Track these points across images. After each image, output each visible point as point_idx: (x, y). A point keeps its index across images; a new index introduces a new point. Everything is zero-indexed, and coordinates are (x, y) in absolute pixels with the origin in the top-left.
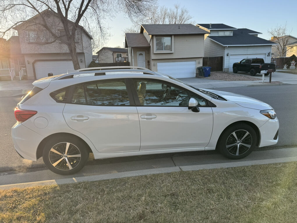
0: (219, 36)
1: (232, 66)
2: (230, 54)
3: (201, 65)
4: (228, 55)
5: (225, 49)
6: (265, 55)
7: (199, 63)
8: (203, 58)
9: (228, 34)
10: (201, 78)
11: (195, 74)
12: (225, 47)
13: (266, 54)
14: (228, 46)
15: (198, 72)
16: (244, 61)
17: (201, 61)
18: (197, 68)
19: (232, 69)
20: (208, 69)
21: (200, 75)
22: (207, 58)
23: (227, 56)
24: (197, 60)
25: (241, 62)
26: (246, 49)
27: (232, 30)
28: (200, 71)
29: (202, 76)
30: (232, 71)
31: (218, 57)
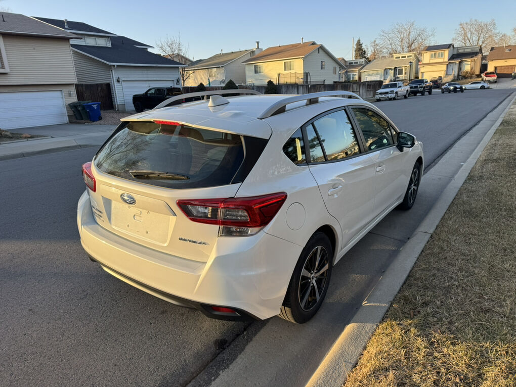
0: (86, 44)
1: (132, 100)
2: (122, 79)
3: (74, 99)
4: (118, 81)
5: (112, 70)
6: (172, 82)
7: (70, 95)
8: (76, 85)
9: (102, 42)
10: (84, 123)
11: (67, 117)
12: (111, 65)
13: (173, 80)
14: (117, 66)
15: (72, 113)
16: (153, 91)
17: (73, 90)
18: (69, 105)
19: (133, 105)
20: (96, 106)
21: (77, 119)
22: (82, 85)
23: (117, 83)
24: (65, 90)
25: (147, 92)
26: (145, 72)
27: (109, 37)
28: (77, 109)
29: (82, 119)
30: (133, 108)
31: (101, 85)
